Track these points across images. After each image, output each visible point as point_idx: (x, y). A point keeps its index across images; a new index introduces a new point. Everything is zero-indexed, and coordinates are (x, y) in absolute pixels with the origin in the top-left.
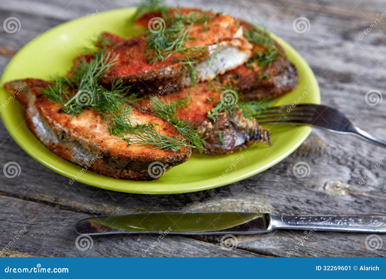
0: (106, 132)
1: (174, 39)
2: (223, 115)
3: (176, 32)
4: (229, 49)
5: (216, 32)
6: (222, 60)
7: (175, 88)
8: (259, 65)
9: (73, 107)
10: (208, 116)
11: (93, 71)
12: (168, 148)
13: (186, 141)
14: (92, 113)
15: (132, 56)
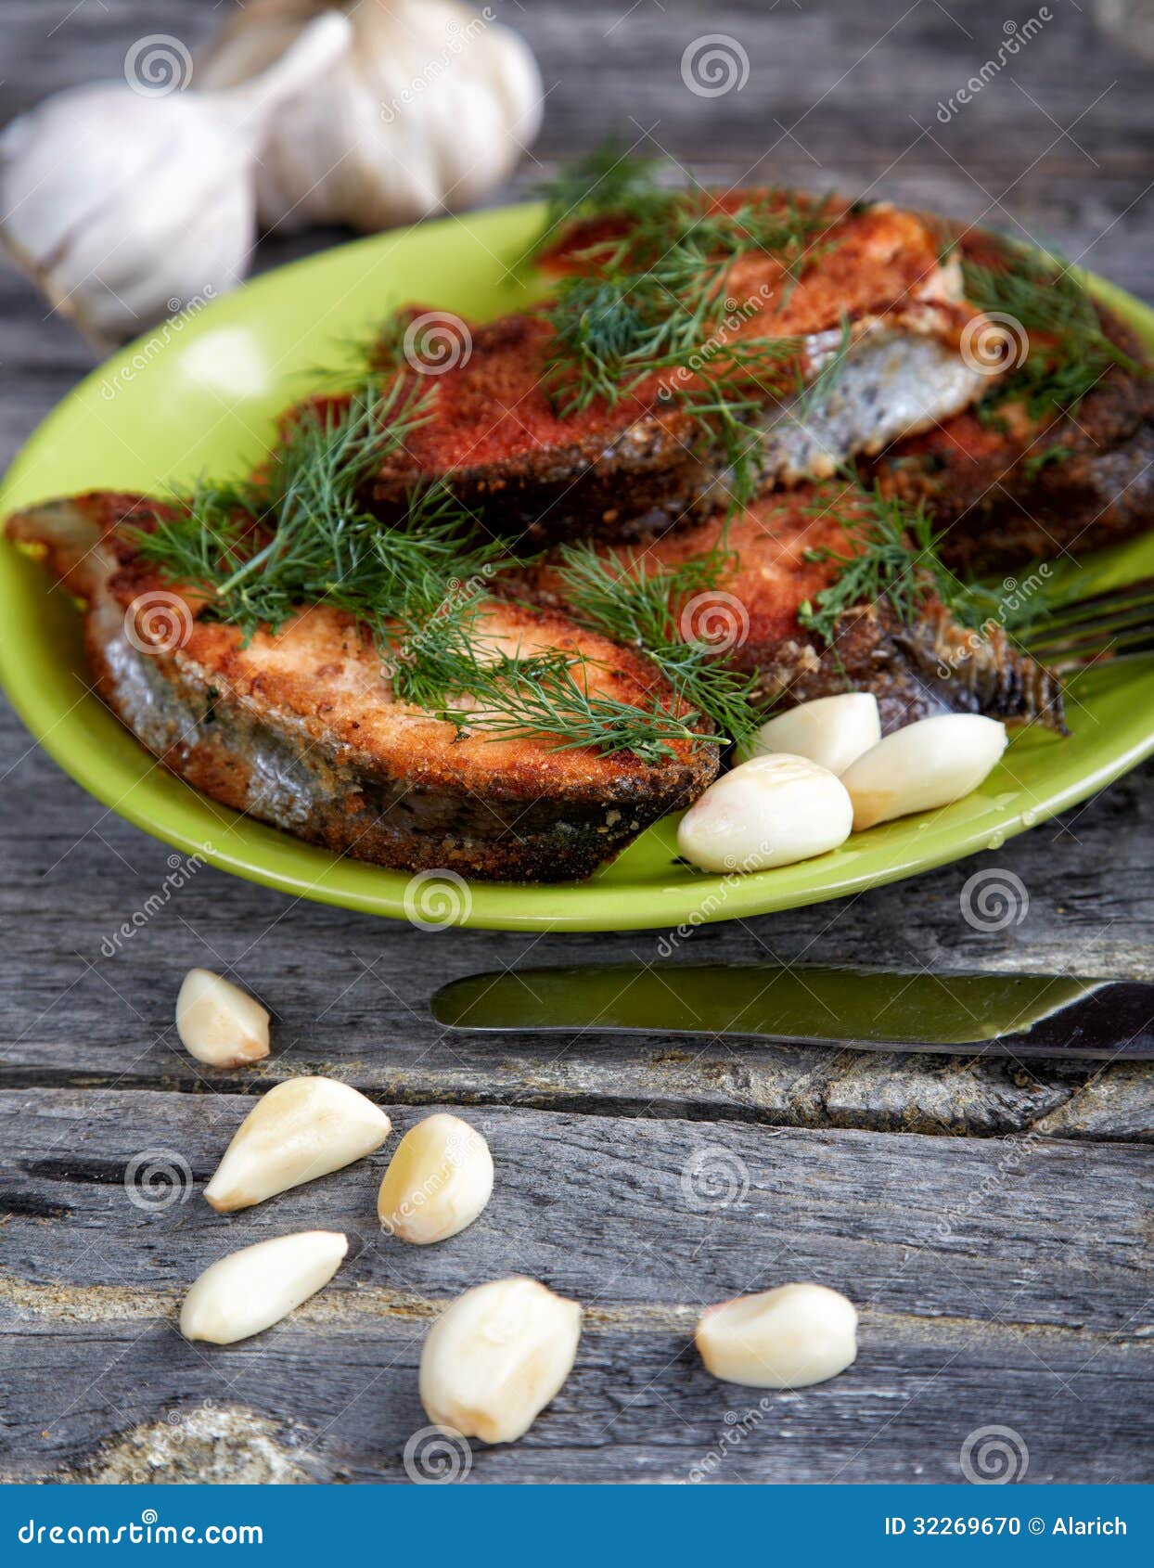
0: (379, 689)
1: (665, 314)
2: (865, 617)
3: (672, 286)
4: (899, 349)
5: (844, 279)
6: (871, 394)
7: (674, 515)
8: (1029, 414)
9: (253, 598)
10: (801, 621)
11: (334, 452)
12: (617, 748)
13: (700, 721)
14: (331, 621)
15: (494, 387)
